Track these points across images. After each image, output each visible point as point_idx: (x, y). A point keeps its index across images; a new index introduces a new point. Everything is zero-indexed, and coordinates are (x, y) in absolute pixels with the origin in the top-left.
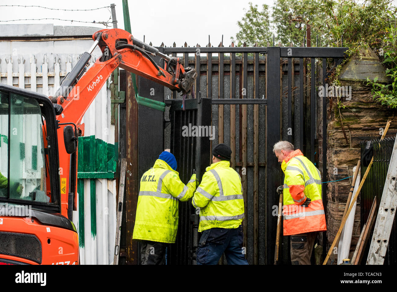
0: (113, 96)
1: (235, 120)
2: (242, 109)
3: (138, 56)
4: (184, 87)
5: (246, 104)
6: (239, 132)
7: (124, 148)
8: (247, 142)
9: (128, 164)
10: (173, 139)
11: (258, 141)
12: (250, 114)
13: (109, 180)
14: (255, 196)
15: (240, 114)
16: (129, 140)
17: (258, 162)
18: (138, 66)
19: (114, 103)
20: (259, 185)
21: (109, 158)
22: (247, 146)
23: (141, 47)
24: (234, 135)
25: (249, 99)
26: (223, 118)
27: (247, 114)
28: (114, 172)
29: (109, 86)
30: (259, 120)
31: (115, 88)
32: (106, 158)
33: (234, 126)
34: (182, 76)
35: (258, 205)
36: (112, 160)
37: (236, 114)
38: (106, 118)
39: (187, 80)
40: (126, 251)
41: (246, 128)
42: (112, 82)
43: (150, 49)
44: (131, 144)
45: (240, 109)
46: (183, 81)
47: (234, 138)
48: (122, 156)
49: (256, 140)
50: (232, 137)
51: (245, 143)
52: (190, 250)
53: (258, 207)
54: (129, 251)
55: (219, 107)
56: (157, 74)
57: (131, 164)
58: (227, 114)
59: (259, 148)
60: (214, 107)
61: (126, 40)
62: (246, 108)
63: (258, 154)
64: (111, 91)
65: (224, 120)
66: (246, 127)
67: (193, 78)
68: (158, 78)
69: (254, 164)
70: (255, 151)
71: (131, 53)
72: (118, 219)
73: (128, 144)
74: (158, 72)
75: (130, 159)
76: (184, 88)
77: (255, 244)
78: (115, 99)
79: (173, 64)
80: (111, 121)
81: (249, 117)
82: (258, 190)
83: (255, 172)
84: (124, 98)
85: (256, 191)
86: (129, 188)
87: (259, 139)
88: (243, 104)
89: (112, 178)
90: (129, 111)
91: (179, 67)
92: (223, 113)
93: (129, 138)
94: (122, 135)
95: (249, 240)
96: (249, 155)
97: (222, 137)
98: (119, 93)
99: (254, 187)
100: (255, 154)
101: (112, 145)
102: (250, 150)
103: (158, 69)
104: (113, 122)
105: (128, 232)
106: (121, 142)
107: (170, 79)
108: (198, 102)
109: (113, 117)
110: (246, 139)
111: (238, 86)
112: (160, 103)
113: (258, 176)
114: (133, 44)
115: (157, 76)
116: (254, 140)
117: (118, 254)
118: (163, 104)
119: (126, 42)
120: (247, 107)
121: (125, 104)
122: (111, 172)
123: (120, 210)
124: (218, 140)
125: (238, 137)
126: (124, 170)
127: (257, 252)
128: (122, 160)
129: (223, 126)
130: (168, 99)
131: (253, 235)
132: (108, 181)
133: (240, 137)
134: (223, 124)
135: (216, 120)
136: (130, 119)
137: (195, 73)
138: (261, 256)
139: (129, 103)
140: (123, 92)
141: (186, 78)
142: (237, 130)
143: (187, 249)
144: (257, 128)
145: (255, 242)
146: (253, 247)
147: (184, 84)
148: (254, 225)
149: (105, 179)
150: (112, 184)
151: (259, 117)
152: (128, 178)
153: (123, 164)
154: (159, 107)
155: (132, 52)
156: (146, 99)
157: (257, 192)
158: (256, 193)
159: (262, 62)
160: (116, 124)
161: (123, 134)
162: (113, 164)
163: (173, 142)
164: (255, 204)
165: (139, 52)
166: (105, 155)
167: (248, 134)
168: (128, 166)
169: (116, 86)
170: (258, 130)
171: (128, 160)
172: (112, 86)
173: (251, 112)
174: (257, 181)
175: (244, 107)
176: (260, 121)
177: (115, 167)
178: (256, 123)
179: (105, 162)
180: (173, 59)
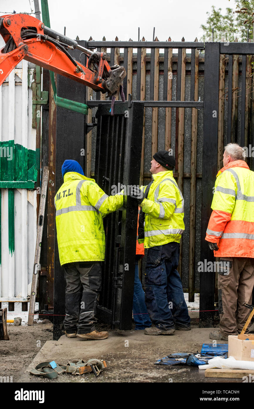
0: (35, 95)
1: (171, 125)
2: (178, 113)
3: (50, 48)
4: (108, 87)
5: (184, 107)
6: (175, 139)
7: (47, 155)
8: (183, 151)
9: (51, 172)
10: (99, 148)
11: (196, 149)
12: (188, 118)
13: (29, 190)
14: (192, 211)
15: (176, 119)
16: (51, 146)
17: (196, 173)
18: (50, 60)
19: (36, 104)
20: (197, 198)
21: (29, 166)
22: (183, 155)
23: (55, 38)
24: (169, 141)
25: (188, 102)
26: (158, 123)
27: (185, 119)
28: (34, 182)
29: (30, 85)
30: (198, 125)
31: (37, 89)
32: (26, 166)
33: (170, 132)
34: (106, 75)
35: (195, 222)
36: (32, 168)
37: (172, 118)
38: (27, 120)
39: (113, 79)
40: (47, 270)
41: (183, 135)
42: (34, 80)
43: (66, 41)
44: (53, 151)
45: (176, 113)
46: (107, 81)
47: (169, 145)
48: (44, 164)
49: (194, 148)
50: (167, 144)
51: (181, 152)
52: (115, 277)
53: (195, 223)
54: (50, 270)
55: (153, 110)
56: (74, 71)
57: (53, 173)
58: (161, 118)
59: (197, 157)
60: (148, 111)
61: (35, 29)
62: (183, 112)
63: (195, 164)
64: (33, 91)
65: (158, 125)
66: (183, 133)
67: (120, 77)
68: (76, 75)
69: (191, 175)
70: (193, 161)
71: (41, 44)
72: (39, 234)
73: (50, 151)
74: (76, 69)
75: (53, 167)
76: (109, 89)
77: (191, 264)
78: (36, 99)
79: (95, 60)
80: (33, 125)
81: (187, 122)
82: (195, 205)
83: (192, 184)
84: (48, 98)
85: (192, 206)
86: (51, 200)
87: (197, 147)
88: (180, 107)
89: (32, 189)
90: (52, 113)
91: (103, 63)
92: (158, 117)
93: (52, 144)
94: (45, 141)
95: (184, 260)
96: (186, 164)
97: (156, 144)
98: (41, 93)
99: (190, 201)
100: (192, 164)
101: (33, 151)
102: (187, 159)
103: (76, 65)
104: (35, 125)
105: (50, 248)
106: (44, 148)
107: (91, 77)
108: (129, 107)
109: (35, 119)
110: (182, 147)
111: (175, 87)
112: (81, 104)
113: (195, 189)
114: (44, 33)
115: (75, 73)
116: (192, 148)
117: (37, 273)
118: (84, 105)
119: (35, 31)
120: (185, 111)
121: (48, 105)
122: (31, 182)
123: (40, 224)
124: (152, 147)
125: (174, 145)
126: (46, 179)
127: (192, 274)
128: (44, 168)
129: (158, 132)
130: (91, 100)
131: (189, 255)
132: (28, 192)
133: (176, 145)
134: (158, 129)
135: (150, 125)
136: (53, 122)
137: (123, 71)
138: (198, 278)
139: (52, 104)
140: (46, 92)
141: (112, 77)
142: (173, 137)
143: (111, 275)
144: (195, 134)
145: (191, 262)
146: (189, 268)
147: (108, 83)
148: (190, 243)
149: (25, 189)
150: (32, 195)
151: (198, 123)
152: (50, 189)
153: (45, 173)
154: (80, 109)
155: (43, 44)
156: (65, 99)
157: (194, 207)
158: (192, 208)
159: (202, 60)
160: (38, 127)
161: (45, 139)
162: (33, 173)
163: (99, 151)
164: (191, 220)
165: (51, 43)
166: (25, 163)
167: (185, 141)
168: (50, 175)
169: (39, 86)
170: (196, 137)
171: (50, 169)
172: (34, 85)
173: (189, 116)
174: (194, 195)
175: (181, 110)
176: (199, 127)
177: (36, 176)
178: (194, 129)
179: (25, 170)
180: (96, 54)
